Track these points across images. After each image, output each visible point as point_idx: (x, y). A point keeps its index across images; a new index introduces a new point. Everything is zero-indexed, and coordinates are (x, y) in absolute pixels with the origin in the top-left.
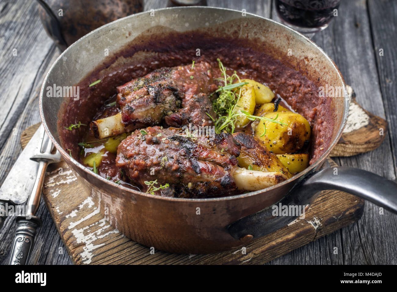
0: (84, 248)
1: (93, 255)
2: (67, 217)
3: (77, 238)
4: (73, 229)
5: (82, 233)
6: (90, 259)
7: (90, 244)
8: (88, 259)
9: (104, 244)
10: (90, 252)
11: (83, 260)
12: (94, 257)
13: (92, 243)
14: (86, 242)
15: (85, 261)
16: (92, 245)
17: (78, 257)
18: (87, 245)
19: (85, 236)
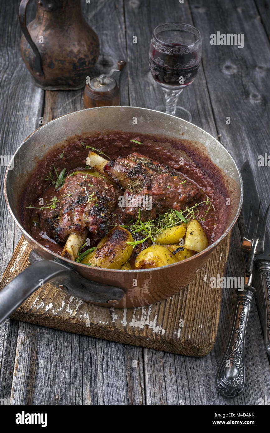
0: (150, 327)
1: (160, 326)
2: (114, 321)
3: (138, 326)
4: (128, 324)
5: (136, 321)
6: (162, 330)
7: (149, 322)
8: (161, 331)
9: (156, 316)
10: (156, 326)
11: (159, 333)
12: (162, 327)
13: (150, 320)
14: (146, 323)
15: (161, 333)
16: (151, 322)
17: (154, 335)
18: (149, 324)
19: (140, 321)
